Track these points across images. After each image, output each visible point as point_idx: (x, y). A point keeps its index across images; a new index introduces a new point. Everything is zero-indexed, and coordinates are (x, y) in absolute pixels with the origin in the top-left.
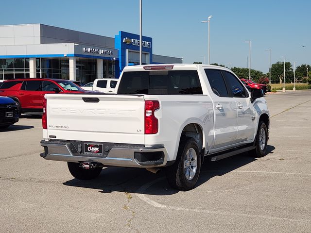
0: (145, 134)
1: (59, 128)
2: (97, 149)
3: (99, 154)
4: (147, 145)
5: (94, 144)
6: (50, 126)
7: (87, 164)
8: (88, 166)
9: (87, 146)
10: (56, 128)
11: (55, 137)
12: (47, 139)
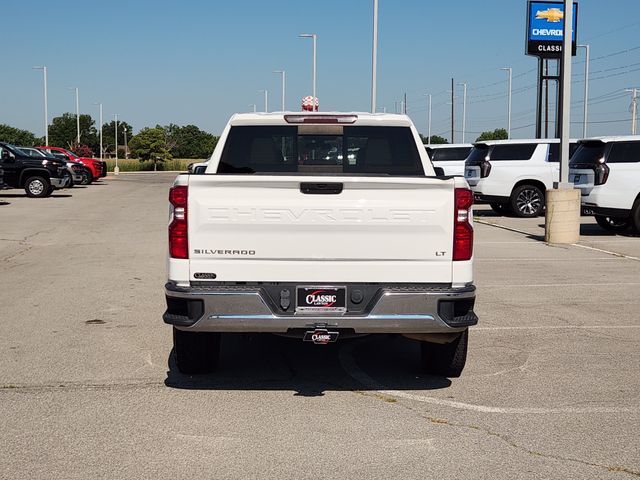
0: (454, 260)
1: (228, 255)
2: (331, 299)
3: (337, 310)
4: (456, 284)
5: (321, 288)
6: (198, 252)
7: (325, 333)
8: (327, 337)
9: (303, 293)
10: (217, 255)
11: (214, 276)
12: (186, 282)
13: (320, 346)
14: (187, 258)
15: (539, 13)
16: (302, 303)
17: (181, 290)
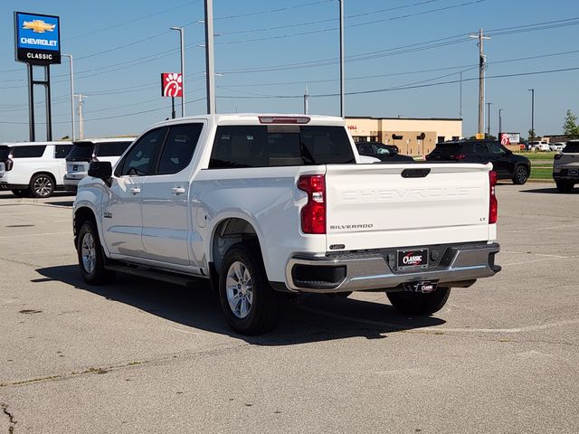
1: (354, 229)
2: (418, 258)
5: (413, 251)
6: (333, 227)
7: (429, 284)
8: (431, 287)
10: (346, 229)
11: (344, 247)
12: (321, 253)
13: (427, 294)
14: (325, 233)
15: (25, 23)
16: (401, 264)
17: (318, 259)
